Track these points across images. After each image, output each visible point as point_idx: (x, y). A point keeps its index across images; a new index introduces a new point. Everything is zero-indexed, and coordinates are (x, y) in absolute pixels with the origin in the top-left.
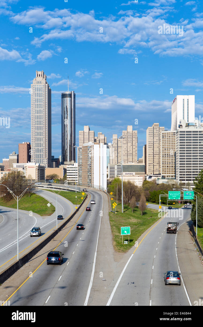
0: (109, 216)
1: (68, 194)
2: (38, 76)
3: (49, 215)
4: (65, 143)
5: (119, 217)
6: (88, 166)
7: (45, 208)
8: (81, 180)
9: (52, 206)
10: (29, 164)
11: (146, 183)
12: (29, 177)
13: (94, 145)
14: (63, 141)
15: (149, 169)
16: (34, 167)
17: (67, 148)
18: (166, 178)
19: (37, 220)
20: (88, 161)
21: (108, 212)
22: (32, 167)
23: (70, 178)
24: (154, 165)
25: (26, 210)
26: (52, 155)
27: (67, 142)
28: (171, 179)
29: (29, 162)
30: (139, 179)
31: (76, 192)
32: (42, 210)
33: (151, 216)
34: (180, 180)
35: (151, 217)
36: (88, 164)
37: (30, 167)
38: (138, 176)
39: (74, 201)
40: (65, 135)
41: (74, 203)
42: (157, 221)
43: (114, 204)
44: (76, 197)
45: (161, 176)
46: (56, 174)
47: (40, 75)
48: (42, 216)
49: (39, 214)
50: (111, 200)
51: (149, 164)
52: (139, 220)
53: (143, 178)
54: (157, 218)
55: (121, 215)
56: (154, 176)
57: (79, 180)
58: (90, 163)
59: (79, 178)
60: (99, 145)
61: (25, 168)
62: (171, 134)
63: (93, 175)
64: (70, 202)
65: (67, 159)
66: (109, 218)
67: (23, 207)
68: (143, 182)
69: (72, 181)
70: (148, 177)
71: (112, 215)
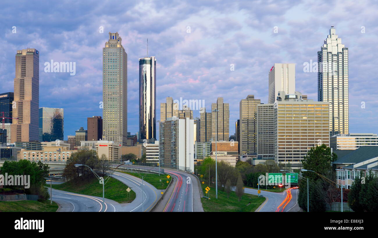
0: (202, 202)
1: (150, 177)
2: (111, 39)
3: (129, 202)
4: (143, 118)
5: (213, 204)
6: (172, 144)
7: (123, 193)
8: (163, 161)
9: (132, 191)
10: (100, 142)
11: (241, 165)
12: (103, 157)
13: (179, 120)
14: (141, 115)
15: (243, 148)
16: (106, 146)
17: (146, 123)
18: (262, 159)
19: (115, 208)
20: (172, 139)
21: (200, 198)
22: (104, 146)
23: (150, 158)
24: (248, 143)
25: (100, 197)
26: (128, 131)
27: (146, 116)
28: (268, 159)
29: (100, 139)
30: (232, 160)
31: (159, 175)
32: (120, 196)
33: (249, 201)
34: (279, 161)
35: (250, 203)
36: (172, 141)
37: (102, 146)
38: (230, 155)
39: (157, 186)
40: (143, 108)
41: (158, 187)
42: (257, 208)
43: (207, 188)
44: (160, 180)
45: (257, 156)
46: (133, 153)
47: (113, 37)
48: (120, 202)
49: (116, 201)
50: (201, 184)
51: (243, 142)
52: (237, 207)
53: (236, 158)
54: (257, 204)
55: (215, 201)
56: (249, 156)
57: (160, 161)
58: (174, 140)
59: (160, 158)
60: (185, 120)
61: (96, 147)
62: (268, 107)
63: (178, 155)
64: (153, 186)
65: (146, 136)
66: (203, 205)
67: (96, 193)
68: (236, 163)
69: (153, 162)
70: (241, 157)
71: (204, 201)
